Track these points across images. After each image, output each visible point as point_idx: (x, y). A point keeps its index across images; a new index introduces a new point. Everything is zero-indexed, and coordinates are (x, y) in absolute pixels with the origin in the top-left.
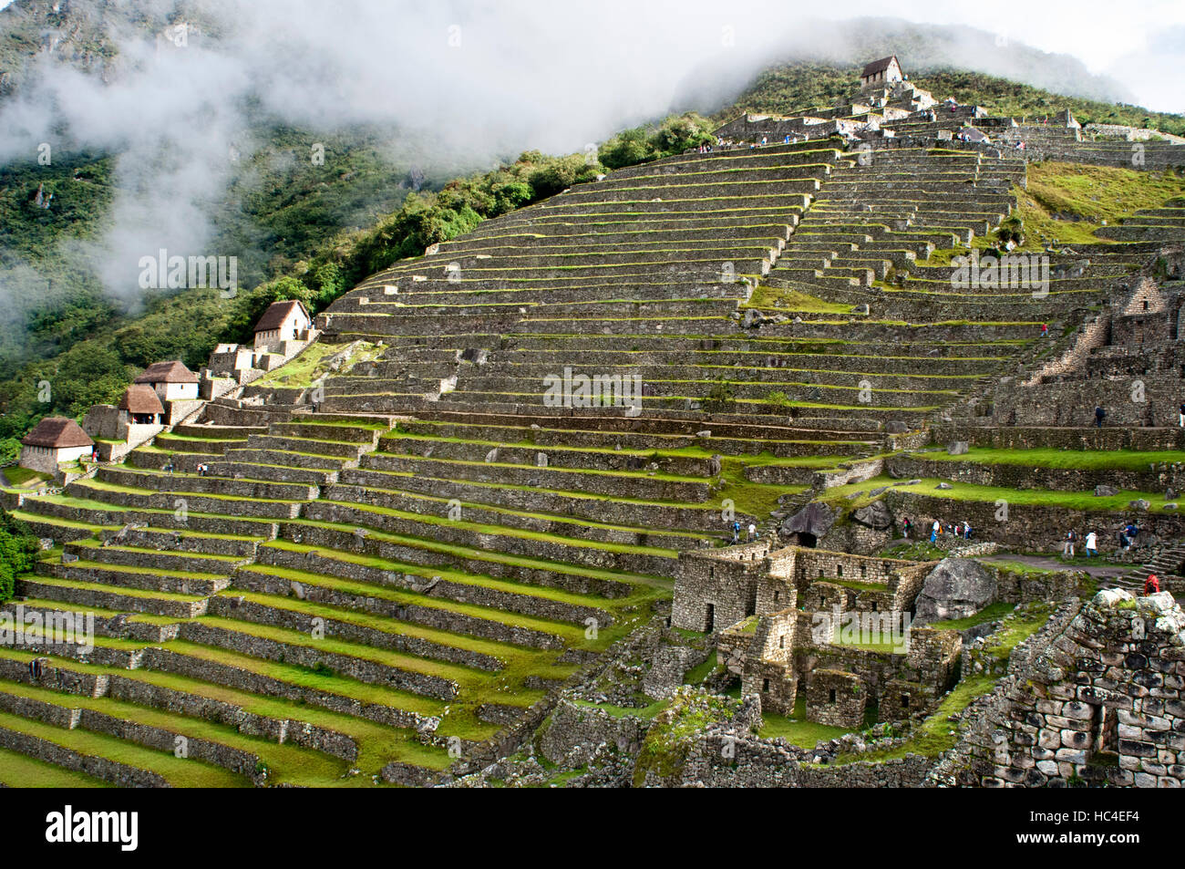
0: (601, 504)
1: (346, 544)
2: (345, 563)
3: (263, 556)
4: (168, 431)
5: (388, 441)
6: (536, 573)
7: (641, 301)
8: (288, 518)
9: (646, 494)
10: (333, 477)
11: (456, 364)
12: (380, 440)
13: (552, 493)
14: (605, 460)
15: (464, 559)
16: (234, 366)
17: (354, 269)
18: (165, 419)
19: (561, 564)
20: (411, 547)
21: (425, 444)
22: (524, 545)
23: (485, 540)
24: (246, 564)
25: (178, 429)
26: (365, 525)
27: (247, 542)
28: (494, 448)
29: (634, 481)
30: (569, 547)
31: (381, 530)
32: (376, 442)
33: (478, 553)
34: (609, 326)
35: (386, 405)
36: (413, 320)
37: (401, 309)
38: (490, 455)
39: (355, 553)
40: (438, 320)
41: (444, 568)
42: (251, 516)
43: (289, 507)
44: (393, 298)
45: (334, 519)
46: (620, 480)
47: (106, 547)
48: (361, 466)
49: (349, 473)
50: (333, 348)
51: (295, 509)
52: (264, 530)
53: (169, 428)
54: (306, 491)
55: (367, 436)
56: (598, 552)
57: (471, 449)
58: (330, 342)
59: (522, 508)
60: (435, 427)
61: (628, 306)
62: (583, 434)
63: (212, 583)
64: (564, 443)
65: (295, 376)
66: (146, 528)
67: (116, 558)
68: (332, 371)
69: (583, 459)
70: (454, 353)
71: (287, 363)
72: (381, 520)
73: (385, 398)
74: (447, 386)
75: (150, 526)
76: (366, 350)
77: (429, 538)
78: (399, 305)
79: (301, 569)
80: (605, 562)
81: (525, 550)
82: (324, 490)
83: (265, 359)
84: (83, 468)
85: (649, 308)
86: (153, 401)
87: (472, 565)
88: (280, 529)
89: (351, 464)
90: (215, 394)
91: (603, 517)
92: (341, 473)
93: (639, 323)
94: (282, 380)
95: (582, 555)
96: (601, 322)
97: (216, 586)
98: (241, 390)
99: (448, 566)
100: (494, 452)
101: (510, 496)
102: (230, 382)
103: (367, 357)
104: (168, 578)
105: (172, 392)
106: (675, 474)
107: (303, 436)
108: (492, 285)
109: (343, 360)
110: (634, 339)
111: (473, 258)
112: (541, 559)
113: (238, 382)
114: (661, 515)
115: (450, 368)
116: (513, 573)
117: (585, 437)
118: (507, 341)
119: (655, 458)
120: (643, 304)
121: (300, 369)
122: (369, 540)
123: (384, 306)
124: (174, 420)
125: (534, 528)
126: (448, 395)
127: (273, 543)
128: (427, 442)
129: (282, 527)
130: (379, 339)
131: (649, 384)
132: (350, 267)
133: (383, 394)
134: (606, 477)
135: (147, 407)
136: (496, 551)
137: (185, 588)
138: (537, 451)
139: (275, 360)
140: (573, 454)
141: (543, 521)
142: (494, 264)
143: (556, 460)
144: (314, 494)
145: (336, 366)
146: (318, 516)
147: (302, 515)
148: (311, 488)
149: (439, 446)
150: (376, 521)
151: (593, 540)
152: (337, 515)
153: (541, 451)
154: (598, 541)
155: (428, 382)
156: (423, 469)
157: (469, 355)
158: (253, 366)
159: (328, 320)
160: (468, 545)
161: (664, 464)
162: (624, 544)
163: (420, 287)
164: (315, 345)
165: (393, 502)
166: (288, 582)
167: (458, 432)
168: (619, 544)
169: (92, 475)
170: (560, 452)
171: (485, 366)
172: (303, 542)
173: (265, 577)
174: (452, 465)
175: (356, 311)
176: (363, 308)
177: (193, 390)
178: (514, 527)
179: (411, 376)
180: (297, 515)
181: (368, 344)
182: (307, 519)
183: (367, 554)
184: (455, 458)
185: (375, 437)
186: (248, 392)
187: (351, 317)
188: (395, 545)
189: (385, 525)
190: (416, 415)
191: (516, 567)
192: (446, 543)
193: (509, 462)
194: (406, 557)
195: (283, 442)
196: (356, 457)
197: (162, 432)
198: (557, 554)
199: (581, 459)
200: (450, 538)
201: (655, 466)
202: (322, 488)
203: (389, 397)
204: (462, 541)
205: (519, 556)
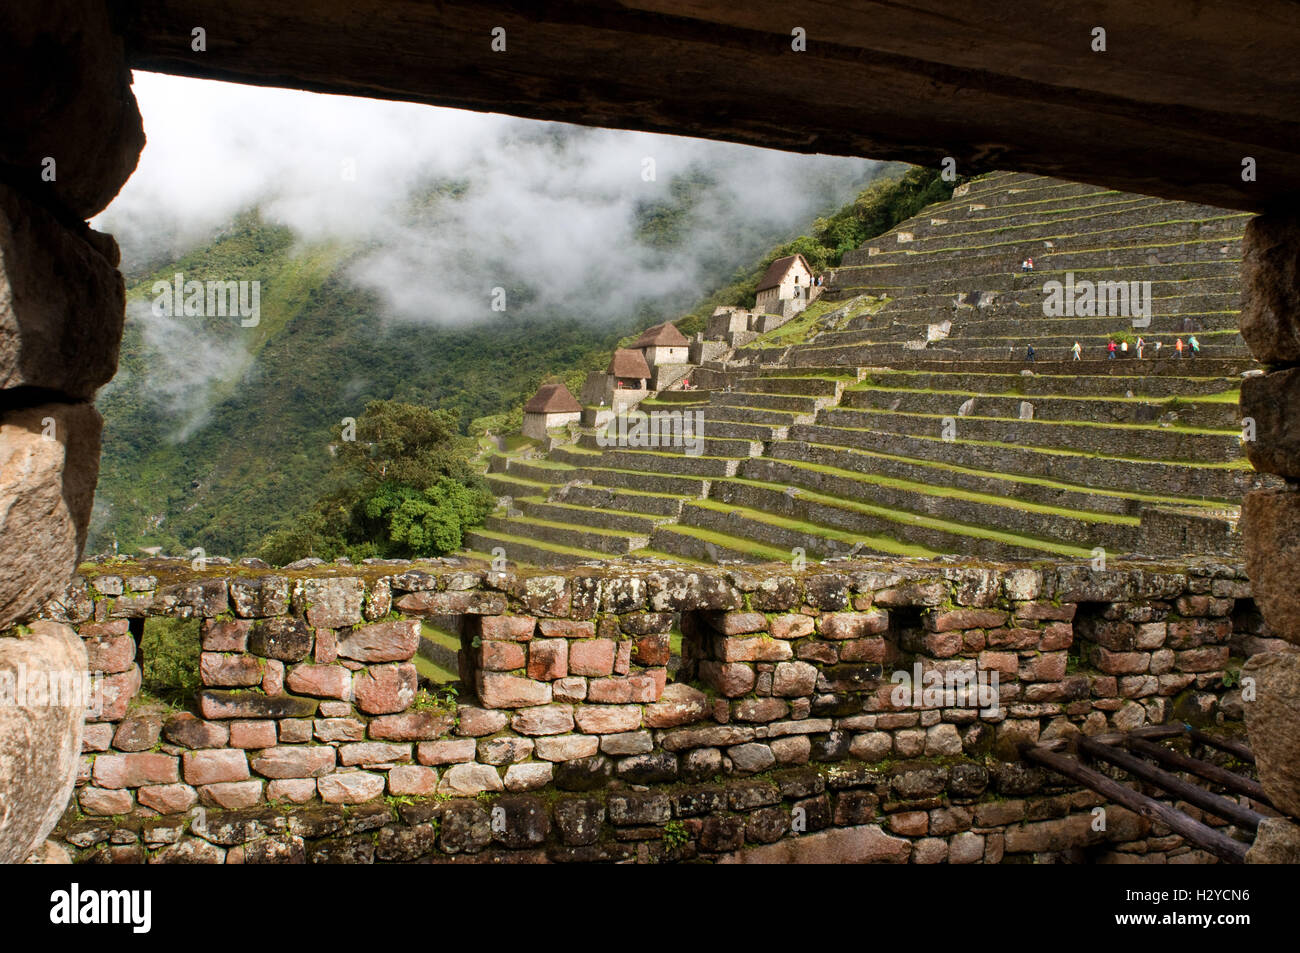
0: (1086, 462)
1: (775, 505)
2: (767, 525)
3: (689, 516)
4: (654, 397)
5: (854, 394)
6: (981, 544)
7: (1202, 220)
8: (724, 475)
9: (1153, 451)
10: (781, 433)
11: (954, 309)
12: (844, 393)
13: (1026, 449)
14: (1106, 410)
15: (899, 524)
16: (728, 328)
17: (877, 223)
18: (651, 386)
19: (1018, 535)
20: (843, 510)
21: (892, 396)
22: (976, 510)
23: (930, 504)
24: (669, 524)
25: (664, 395)
26: (801, 485)
27: (673, 500)
28: (970, 398)
29: (1138, 434)
30: (1030, 514)
31: (817, 490)
32: (839, 395)
33: (918, 518)
34: (1155, 254)
35: (863, 356)
36: (922, 267)
37: (912, 257)
38: (964, 407)
39: (783, 516)
40: (949, 265)
41: (874, 534)
42: (690, 474)
43: (725, 463)
44: (907, 246)
45: (771, 478)
46: (1119, 433)
47: (550, 504)
48: (818, 422)
49: (800, 428)
50: (835, 305)
51: (732, 465)
52: (695, 488)
53: (655, 394)
54: (747, 447)
55: (829, 389)
56: (1067, 521)
57: (943, 400)
58: (832, 300)
59: (989, 468)
60: (909, 377)
61: (1184, 227)
62: (1085, 379)
63: (627, 541)
64: (1061, 391)
65: (788, 336)
66: (589, 485)
67: (555, 514)
68: (828, 329)
69: (1078, 409)
70: (956, 298)
71: (785, 323)
72: (818, 478)
73: (861, 349)
74: (937, 332)
75: (594, 483)
76: (868, 304)
77: (868, 501)
78: (908, 253)
79: (723, 531)
80: (1075, 534)
81: (977, 516)
82: (769, 447)
83: (761, 320)
84: (568, 433)
85: (1213, 228)
86: (639, 365)
87: (907, 532)
88: (712, 487)
89: (805, 419)
90: (704, 357)
91: (1090, 478)
92: (791, 429)
93: (1196, 247)
94: (774, 342)
95: (1046, 524)
96: (1146, 249)
97: (631, 545)
98: (731, 354)
99: (881, 532)
100: (970, 402)
101: (975, 453)
102: (721, 345)
103: (867, 311)
104: (590, 534)
105: (661, 355)
106: (1201, 425)
107: (766, 392)
108: (1020, 219)
109: (841, 317)
110: (1183, 266)
111: (1003, 194)
112: (995, 528)
113: (730, 345)
114: (1166, 477)
115: (947, 312)
116: (954, 544)
117: (1087, 384)
118: (1021, 280)
119: (1173, 406)
120: (1205, 223)
121: (797, 328)
122: (799, 500)
123: (895, 256)
124: (660, 386)
125: (995, 490)
126: (937, 343)
127: (703, 501)
128: (894, 394)
129: (714, 484)
130: (883, 291)
131: (1191, 317)
132: (872, 221)
133: (861, 344)
134: (1102, 429)
135: (632, 371)
136: (942, 518)
137: (603, 546)
138: (1021, 400)
139: (771, 321)
140: (1066, 402)
141: (1006, 482)
142: (1029, 198)
143: (1044, 412)
144: (756, 450)
145: (832, 324)
146: (755, 475)
147: (739, 474)
148: (752, 443)
149: (907, 398)
150: (813, 480)
151: (1067, 507)
152: (775, 474)
153: (1026, 400)
154: (1074, 508)
155: (913, 329)
156: (884, 422)
157: (973, 298)
158: (749, 328)
159: (833, 275)
160: (910, 510)
161: (1185, 413)
162: (1108, 513)
163: (939, 230)
164: (816, 304)
165: (838, 460)
166: (702, 544)
167: (934, 383)
168: (1100, 512)
169: (575, 441)
170: (1050, 401)
171: (987, 309)
172: (732, 502)
173: (681, 537)
174: (916, 419)
175: (865, 263)
176: (873, 260)
177: (682, 354)
178: (971, 490)
179: (895, 323)
180: (733, 473)
181: (871, 298)
182: (745, 478)
183: (795, 517)
184: (924, 412)
185: (837, 389)
186: (738, 355)
187: (857, 270)
188: (825, 506)
189: (822, 484)
190: (893, 366)
191: (958, 536)
192: (887, 506)
193: (987, 415)
194: (836, 521)
195: (743, 398)
196: (813, 412)
197: (647, 398)
198: (1015, 523)
199: (1077, 410)
200: (892, 500)
201: (1173, 415)
202: (767, 444)
203: (866, 347)
204: (905, 505)
205: (968, 524)
